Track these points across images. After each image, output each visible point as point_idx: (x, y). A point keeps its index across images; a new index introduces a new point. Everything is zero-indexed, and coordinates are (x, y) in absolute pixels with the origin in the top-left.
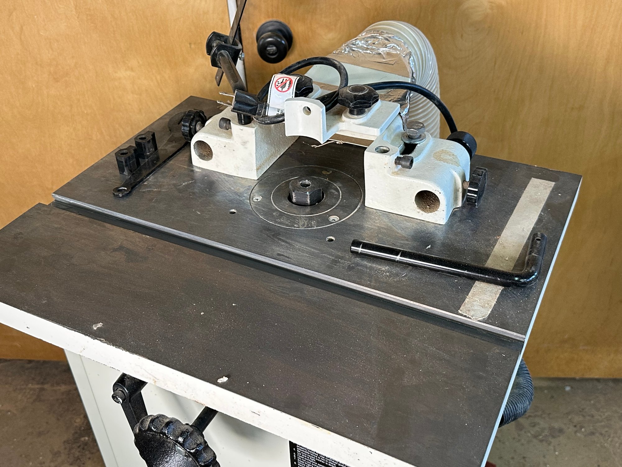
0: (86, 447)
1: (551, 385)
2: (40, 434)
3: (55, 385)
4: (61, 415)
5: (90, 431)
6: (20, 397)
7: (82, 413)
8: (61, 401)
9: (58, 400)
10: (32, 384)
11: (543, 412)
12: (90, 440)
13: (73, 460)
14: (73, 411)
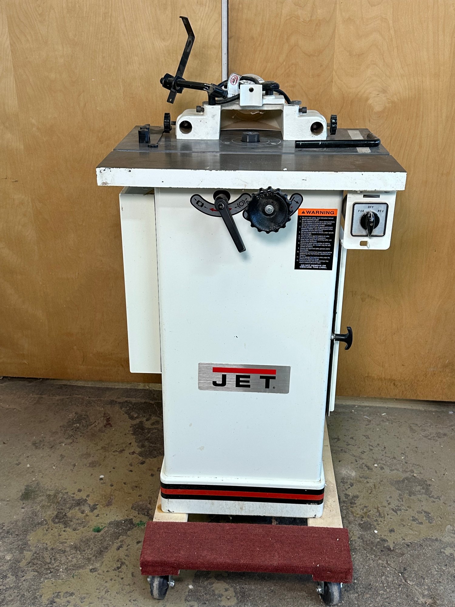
0: (78, 430)
1: (438, 410)
2: (41, 422)
3: (51, 395)
4: (57, 412)
5: (80, 421)
6: (23, 401)
7: (74, 412)
8: (56, 404)
9: (54, 403)
10: (33, 395)
11: (432, 424)
12: (81, 426)
13: (68, 436)
14: (66, 410)
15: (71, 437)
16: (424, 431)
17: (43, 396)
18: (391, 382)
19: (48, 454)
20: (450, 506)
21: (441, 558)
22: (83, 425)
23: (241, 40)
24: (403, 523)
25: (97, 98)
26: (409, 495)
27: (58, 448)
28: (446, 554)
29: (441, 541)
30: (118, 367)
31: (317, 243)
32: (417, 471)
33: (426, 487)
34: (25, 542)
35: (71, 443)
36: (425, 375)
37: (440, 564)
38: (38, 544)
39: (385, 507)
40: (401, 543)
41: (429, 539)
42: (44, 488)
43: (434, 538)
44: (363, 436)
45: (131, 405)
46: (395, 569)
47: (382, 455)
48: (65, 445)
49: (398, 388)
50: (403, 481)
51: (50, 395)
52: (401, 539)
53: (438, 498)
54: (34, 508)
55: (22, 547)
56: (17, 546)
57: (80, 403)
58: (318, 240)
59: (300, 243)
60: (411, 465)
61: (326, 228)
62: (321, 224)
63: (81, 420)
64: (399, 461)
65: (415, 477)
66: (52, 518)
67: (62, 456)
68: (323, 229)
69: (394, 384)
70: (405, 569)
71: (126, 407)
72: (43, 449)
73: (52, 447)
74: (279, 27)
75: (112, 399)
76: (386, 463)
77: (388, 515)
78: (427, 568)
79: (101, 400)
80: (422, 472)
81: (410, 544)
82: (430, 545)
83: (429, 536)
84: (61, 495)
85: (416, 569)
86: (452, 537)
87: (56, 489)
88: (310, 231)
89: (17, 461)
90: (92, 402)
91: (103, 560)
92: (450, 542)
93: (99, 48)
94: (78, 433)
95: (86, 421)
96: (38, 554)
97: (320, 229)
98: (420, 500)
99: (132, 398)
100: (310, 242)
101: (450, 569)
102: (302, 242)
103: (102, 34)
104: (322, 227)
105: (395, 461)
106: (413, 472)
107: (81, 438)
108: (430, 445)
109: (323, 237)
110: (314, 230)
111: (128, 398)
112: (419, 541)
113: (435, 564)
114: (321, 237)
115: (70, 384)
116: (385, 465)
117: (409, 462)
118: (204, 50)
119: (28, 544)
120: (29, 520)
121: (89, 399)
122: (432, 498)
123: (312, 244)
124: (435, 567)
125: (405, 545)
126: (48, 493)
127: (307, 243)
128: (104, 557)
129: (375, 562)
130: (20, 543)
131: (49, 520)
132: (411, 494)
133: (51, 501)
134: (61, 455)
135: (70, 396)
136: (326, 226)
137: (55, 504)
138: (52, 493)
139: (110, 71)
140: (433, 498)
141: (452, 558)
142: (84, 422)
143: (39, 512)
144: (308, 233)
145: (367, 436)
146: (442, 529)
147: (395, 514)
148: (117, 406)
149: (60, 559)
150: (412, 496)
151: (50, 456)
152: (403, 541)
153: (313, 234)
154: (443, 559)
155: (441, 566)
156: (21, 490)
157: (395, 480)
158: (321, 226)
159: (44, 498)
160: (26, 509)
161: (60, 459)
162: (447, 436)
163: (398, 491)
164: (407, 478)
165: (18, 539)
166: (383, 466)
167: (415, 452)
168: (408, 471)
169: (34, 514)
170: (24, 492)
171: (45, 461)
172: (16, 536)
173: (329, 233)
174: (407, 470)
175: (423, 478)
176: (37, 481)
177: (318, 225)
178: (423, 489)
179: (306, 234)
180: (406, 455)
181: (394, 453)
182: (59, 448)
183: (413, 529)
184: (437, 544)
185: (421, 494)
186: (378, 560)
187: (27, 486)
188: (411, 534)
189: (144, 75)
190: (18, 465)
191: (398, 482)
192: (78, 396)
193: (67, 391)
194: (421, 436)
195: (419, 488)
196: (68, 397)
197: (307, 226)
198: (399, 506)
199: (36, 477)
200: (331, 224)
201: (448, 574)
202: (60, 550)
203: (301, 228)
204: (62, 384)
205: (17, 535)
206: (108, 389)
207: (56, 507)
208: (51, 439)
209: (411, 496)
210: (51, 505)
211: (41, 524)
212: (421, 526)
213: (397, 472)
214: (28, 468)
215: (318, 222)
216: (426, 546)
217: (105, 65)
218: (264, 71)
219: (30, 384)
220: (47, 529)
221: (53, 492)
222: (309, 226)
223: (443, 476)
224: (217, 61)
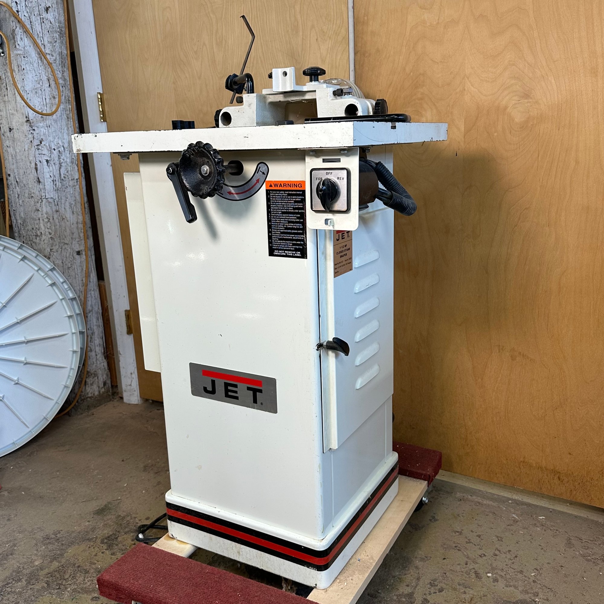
18: (555, 475)
23: (367, 55)
31: (288, 223)
44: (495, 537)
49: (564, 484)
56: (53, 555)
58: (289, 220)
59: (271, 223)
61: (296, 205)
62: (290, 199)
66: (104, 537)
68: (293, 206)
69: (559, 478)
88: (280, 209)
97: (289, 206)
100: (281, 223)
102: (273, 222)
104: (292, 204)
109: (294, 217)
110: (283, 207)
114: (291, 216)
123: (284, 225)
127: (279, 224)
136: (296, 202)
144: (278, 211)
145: (501, 538)
153: (283, 213)
158: (290, 203)
160: (90, 523)
165: (60, 548)
173: (300, 211)
177: (286, 202)
179: (276, 212)
197: (276, 202)
200: (300, 200)
203: (270, 204)
211: (90, 540)
215: (287, 197)
220: (90, 546)
222: (278, 202)
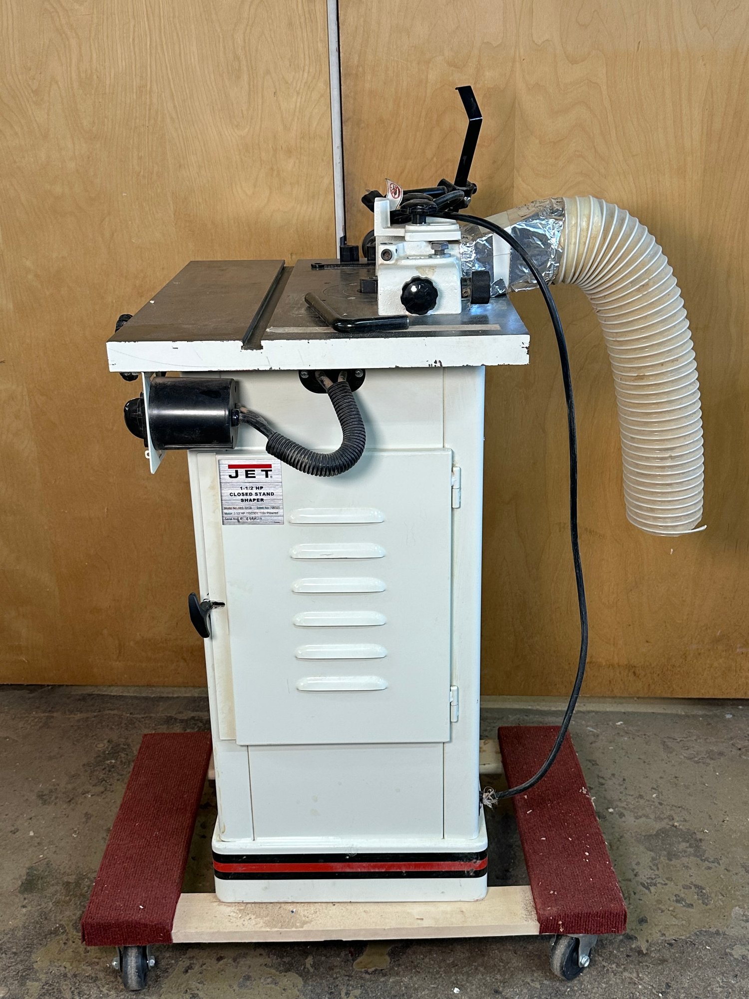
0: (113, 769)
1: (708, 714)
2: (50, 758)
3: (67, 713)
4: (78, 741)
5: (117, 755)
6: (21, 725)
7: (106, 739)
8: (76, 728)
9: (72, 726)
10: (36, 712)
11: (698, 737)
12: (118, 763)
13: (96, 781)
14: (93, 736)
15: (102, 781)
16: (688, 749)
17: (55, 714)
18: (629, 671)
19: (64, 813)
20: (736, 874)
21: (726, 963)
22: (121, 761)
23: (363, 125)
24: (660, 906)
25: (132, 223)
26: (668, 859)
27: (79, 802)
28: (735, 957)
29: (724, 934)
30: (178, 661)
32: (678, 817)
33: (695, 842)
34: (29, 965)
35: (102, 793)
36: (684, 657)
37: (725, 975)
38: (50, 967)
39: (630, 880)
40: (659, 941)
41: (706, 932)
42: (58, 871)
43: (713, 930)
44: (588, 762)
45: (201, 724)
46: (652, 986)
47: (621, 793)
48: (92, 795)
49: (640, 679)
50: (657, 835)
51: (65, 713)
52: (659, 934)
53: (717, 861)
54: (43, 905)
55: (24, 974)
56: (14, 973)
57: (116, 724)
60: (668, 808)
63: (118, 752)
64: (648, 801)
65: (676, 827)
66: (74, 922)
67: (88, 816)
69: (634, 673)
70: (668, 986)
71: (193, 728)
72: (56, 804)
73: (70, 801)
74: (425, 101)
75: (169, 715)
76: (627, 805)
77: (635, 894)
78: (704, 982)
79: (151, 717)
80: (687, 819)
81: (674, 941)
82: (707, 944)
83: (704, 927)
84: (87, 882)
85: (686, 985)
86: (743, 928)
87: (80, 872)
89: (13, 826)
90: (135, 720)
91: (161, 991)
92: (740, 936)
93: (133, 143)
94: (114, 774)
95: (127, 754)
96: (51, 985)
98: (687, 867)
99: (201, 711)
101: (743, 982)
103: (138, 121)
105: (642, 802)
106: (673, 819)
107: (119, 782)
108: (697, 773)
111: (195, 713)
112: (688, 935)
113: (718, 975)
115: (99, 693)
116: (625, 809)
117: (665, 803)
118: (302, 141)
119: (33, 968)
120: (35, 928)
121: (131, 716)
122: (706, 862)
124: (718, 979)
125: (666, 945)
126: (65, 879)
128: (163, 986)
129: (617, 976)
130: (20, 967)
131: (68, 925)
132: (671, 856)
133: (71, 893)
134: (86, 814)
135: (99, 713)
137: (77, 899)
138: (72, 879)
139: (151, 179)
140: (708, 861)
141: (745, 962)
142: (123, 755)
143: (52, 913)
145: (594, 761)
146: (726, 914)
147: (647, 891)
148: (177, 726)
149: (88, 993)
150: (674, 860)
151: (68, 817)
152: (662, 938)
154: (731, 965)
155: (727, 977)
156: (20, 876)
157: (644, 834)
159: (58, 888)
160: (29, 908)
161: (84, 820)
162: (725, 756)
163: (649, 853)
164: (663, 831)
165: (16, 960)
166: (622, 810)
167: (674, 786)
168: (665, 818)
169: (43, 917)
170: (26, 879)
171: (59, 826)
172: (12, 956)
174: (661, 816)
175: (688, 829)
176: (46, 860)
178: (690, 846)
180: (660, 790)
181: (640, 787)
182: (82, 802)
183: (678, 916)
184: (719, 939)
185: (689, 856)
186: (622, 973)
187: (30, 868)
188: (675, 925)
189: (207, 185)
190: (14, 833)
191: (649, 837)
192: (112, 712)
193: (93, 705)
194: (682, 757)
195: (684, 845)
196: (95, 714)
198: (652, 879)
199: (45, 852)
201: (741, 991)
202: (87, 976)
204: (85, 692)
205: (15, 953)
206: (161, 698)
207: (80, 903)
208: (70, 786)
209: (671, 860)
210: (70, 900)
211: (55, 932)
212: (690, 910)
213: (647, 820)
214: (32, 837)
216: (701, 944)
217: (142, 171)
218: (402, 173)
219: (31, 695)
220: (65, 941)
221: (74, 877)
223: (723, 824)
224: (325, 158)
